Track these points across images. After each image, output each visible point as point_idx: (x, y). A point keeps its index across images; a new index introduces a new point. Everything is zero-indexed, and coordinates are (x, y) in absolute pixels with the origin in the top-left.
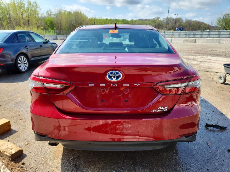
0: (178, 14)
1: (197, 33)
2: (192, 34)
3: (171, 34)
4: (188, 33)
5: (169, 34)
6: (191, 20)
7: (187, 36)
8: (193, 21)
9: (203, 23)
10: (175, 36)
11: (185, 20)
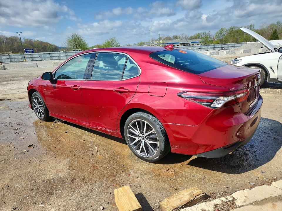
0: (21, 32)
1: (53, 55)
2: (48, 56)
3: (20, 57)
4: (43, 56)
5: (16, 57)
6: (32, 40)
7: (43, 59)
8: (35, 41)
9: (47, 43)
10: (27, 59)
11: (23, 39)
